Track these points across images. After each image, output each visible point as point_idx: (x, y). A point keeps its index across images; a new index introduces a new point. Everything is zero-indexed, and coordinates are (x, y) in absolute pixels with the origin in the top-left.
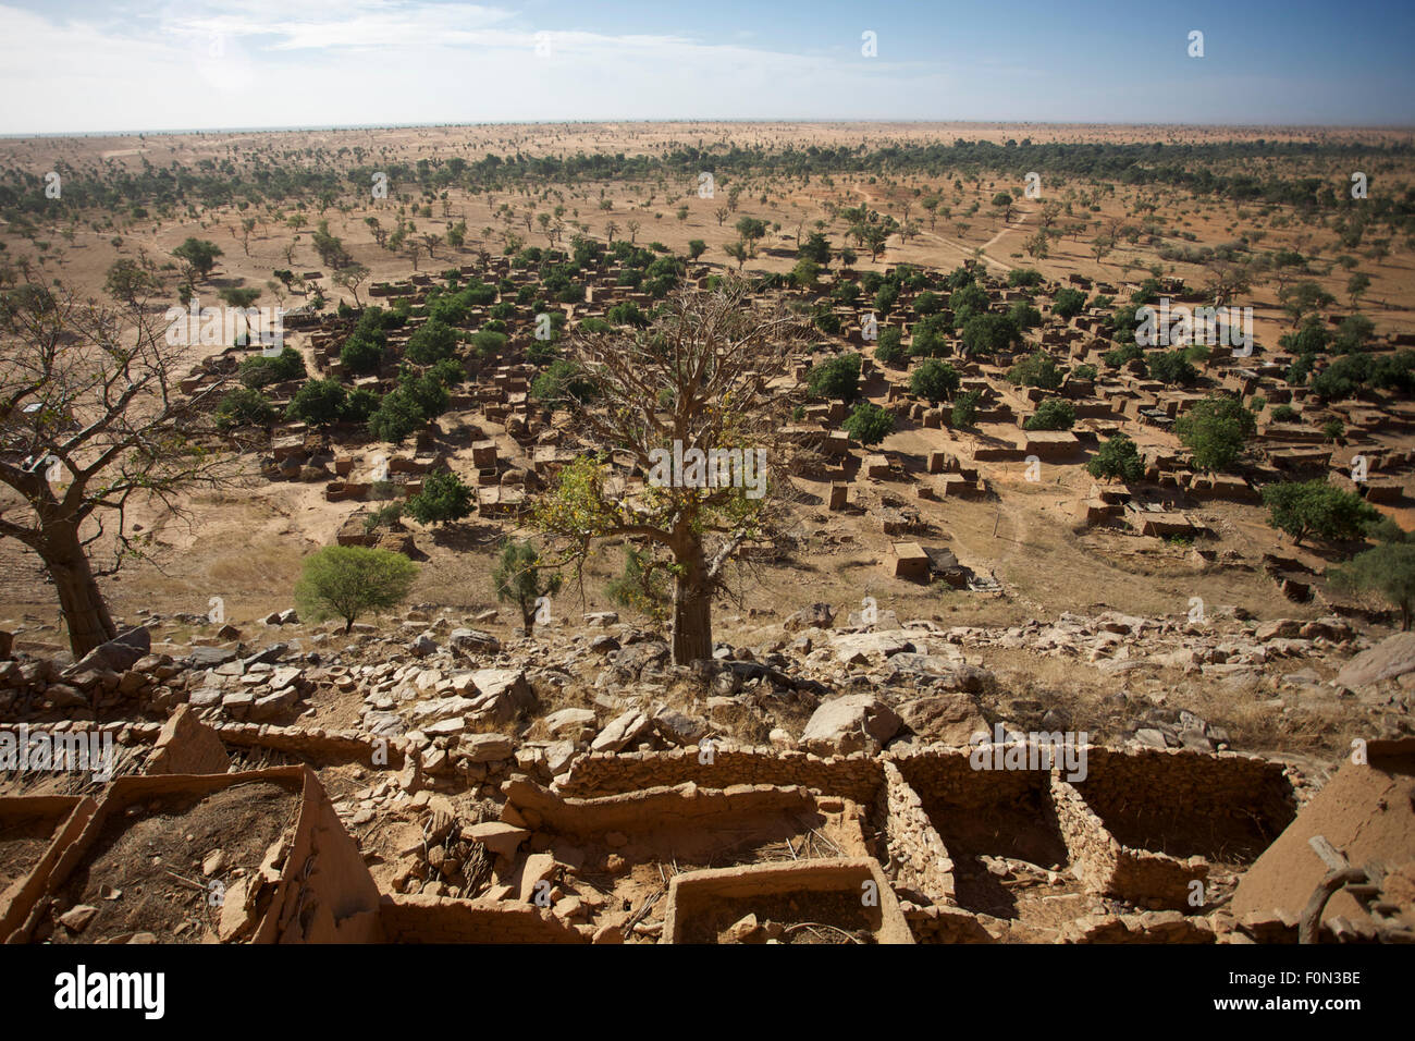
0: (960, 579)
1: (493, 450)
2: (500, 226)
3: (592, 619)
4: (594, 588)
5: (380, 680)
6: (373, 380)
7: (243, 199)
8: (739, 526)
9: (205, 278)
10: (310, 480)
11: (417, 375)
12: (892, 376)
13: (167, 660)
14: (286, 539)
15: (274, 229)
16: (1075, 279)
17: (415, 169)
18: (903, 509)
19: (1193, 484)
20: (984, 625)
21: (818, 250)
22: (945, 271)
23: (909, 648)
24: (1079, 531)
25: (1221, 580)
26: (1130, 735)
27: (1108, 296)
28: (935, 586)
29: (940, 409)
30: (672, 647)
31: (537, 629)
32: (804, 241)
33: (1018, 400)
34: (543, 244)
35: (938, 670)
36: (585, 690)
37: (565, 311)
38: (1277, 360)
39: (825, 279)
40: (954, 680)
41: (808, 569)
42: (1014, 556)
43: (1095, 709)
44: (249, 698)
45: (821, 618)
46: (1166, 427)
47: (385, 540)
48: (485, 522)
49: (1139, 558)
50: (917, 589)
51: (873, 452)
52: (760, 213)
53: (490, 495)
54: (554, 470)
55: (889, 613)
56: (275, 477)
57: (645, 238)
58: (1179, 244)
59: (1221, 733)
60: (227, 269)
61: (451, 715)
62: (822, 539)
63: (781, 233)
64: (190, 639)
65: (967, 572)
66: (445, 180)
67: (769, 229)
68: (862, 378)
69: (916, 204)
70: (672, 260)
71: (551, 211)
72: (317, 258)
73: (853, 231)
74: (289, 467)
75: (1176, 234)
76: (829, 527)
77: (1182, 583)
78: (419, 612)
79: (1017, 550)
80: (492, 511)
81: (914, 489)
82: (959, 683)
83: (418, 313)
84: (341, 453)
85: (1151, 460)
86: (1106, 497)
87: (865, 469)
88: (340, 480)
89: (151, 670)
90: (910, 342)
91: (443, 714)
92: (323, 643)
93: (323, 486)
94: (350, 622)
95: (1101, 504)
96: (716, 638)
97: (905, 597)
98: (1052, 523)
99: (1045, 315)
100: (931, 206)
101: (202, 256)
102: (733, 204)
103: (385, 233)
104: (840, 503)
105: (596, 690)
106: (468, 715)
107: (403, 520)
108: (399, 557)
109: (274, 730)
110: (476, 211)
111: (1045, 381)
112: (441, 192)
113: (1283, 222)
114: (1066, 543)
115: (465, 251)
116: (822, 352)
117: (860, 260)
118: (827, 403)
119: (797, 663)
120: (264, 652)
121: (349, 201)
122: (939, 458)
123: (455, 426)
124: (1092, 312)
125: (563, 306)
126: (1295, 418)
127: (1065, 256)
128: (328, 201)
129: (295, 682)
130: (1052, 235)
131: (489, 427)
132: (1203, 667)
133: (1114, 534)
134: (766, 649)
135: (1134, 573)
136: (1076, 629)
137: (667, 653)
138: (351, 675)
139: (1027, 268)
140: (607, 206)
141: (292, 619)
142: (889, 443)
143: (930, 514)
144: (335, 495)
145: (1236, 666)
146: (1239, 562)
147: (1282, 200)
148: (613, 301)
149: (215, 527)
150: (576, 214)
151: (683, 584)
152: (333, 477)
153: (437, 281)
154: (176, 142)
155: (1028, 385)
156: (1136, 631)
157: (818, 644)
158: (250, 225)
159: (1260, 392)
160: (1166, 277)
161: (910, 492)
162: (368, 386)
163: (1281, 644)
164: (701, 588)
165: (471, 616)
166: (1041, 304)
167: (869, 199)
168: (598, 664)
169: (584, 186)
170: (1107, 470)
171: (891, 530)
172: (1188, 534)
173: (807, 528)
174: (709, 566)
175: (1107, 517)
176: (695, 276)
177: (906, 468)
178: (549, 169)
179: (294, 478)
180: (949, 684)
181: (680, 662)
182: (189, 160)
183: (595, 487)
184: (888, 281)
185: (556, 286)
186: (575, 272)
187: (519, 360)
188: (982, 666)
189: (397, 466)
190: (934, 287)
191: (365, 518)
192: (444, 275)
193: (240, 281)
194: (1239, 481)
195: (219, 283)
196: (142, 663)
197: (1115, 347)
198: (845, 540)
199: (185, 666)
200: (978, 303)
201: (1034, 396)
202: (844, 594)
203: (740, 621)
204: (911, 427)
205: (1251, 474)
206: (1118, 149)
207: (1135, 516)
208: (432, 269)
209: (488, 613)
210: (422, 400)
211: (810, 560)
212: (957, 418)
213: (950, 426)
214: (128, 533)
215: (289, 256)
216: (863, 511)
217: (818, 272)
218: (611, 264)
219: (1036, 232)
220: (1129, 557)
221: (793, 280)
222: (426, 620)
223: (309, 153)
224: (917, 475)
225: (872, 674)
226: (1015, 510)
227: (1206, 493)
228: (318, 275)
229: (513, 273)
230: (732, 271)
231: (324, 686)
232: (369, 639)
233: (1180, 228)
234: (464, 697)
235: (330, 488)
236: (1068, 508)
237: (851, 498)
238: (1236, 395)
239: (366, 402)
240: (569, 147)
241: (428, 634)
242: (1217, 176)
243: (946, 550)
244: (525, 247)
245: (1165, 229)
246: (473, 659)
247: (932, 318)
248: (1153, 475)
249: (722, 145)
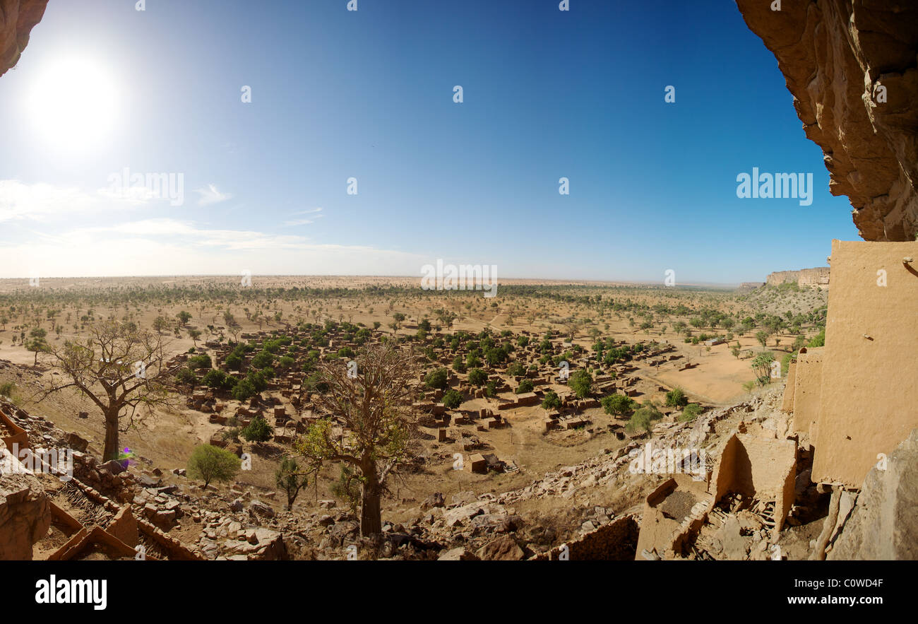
0: (500, 468)
1: (284, 410)
2: (296, 314)
3: (322, 504)
4: (324, 486)
5: (212, 521)
6: (237, 372)
7: (203, 299)
8: (394, 455)
9: (184, 325)
10: (205, 412)
11: (254, 372)
12: (460, 376)
13: (131, 476)
14: (190, 435)
15: (211, 310)
16: (524, 332)
17: (265, 291)
18: (471, 438)
19: (579, 404)
20: (514, 490)
21: (426, 326)
22: (477, 333)
23: (481, 512)
24: (544, 434)
25: (597, 440)
26: (580, 528)
27: (536, 338)
28: (490, 474)
29: (482, 389)
30: (360, 524)
31: (295, 506)
32: (420, 322)
33: (511, 382)
34: (313, 322)
35: (496, 522)
36: (312, 551)
37: (320, 350)
38: (593, 354)
39: (429, 337)
40: (503, 526)
41: (432, 473)
42: (521, 450)
43: (565, 521)
44: (155, 508)
45: (438, 501)
46: (565, 384)
47: (230, 446)
48: (276, 445)
49: (568, 440)
50: (482, 477)
51: (456, 412)
52: (402, 311)
53: (280, 432)
54: (310, 422)
55: (471, 492)
56: (191, 407)
57: (355, 321)
58: (555, 318)
59: (610, 511)
60: (191, 323)
61: (241, 552)
62: (436, 457)
63: (411, 319)
64: (142, 469)
65: (503, 463)
66: (276, 296)
67: (406, 317)
68: (448, 378)
69: (463, 307)
70: (366, 330)
71: (317, 309)
72: (224, 322)
73: (440, 318)
74: (196, 404)
75: (553, 315)
76: (439, 451)
77: (585, 446)
78: (238, 486)
79: (522, 448)
80: (280, 439)
81: (475, 427)
82: (506, 527)
83: (259, 347)
84: (219, 402)
85: (563, 398)
86: (552, 417)
87: (453, 420)
88: (216, 414)
89: (125, 479)
90: (466, 362)
91: (239, 551)
92: (193, 491)
93: (209, 415)
94: (207, 483)
95: (550, 420)
96: (384, 518)
97: (477, 482)
98: (533, 433)
99: (516, 347)
100: (469, 308)
101: (185, 317)
102: (391, 308)
103: (250, 314)
104: (443, 438)
105: (318, 551)
106: (250, 554)
107: (239, 437)
108: (234, 456)
109: (160, 532)
110: (287, 309)
111: (521, 373)
112: (274, 300)
113: (583, 309)
114: (540, 440)
115: (280, 323)
116: (431, 368)
117: (443, 329)
118: (434, 390)
119: (427, 530)
120: (168, 487)
121: (239, 302)
122: (484, 411)
123: (268, 397)
124: (532, 344)
125: (319, 348)
126: (603, 373)
127: (519, 324)
128: (231, 301)
129: (175, 508)
130: (513, 317)
131: (283, 399)
132: (599, 481)
133: (557, 432)
134: (411, 524)
135: (568, 447)
136: (552, 480)
137: (358, 528)
138: (200, 514)
139: (507, 330)
140: (340, 308)
141: (184, 474)
142: (462, 407)
143: (484, 438)
144: (214, 420)
145: (610, 476)
146: (601, 431)
147: (581, 302)
148: (341, 347)
149: (164, 423)
150: (327, 311)
151: (366, 488)
152: (214, 412)
153: (268, 335)
154: (185, 279)
155: (515, 375)
156: (574, 473)
157: (437, 517)
158: (204, 308)
159: (591, 366)
160: (553, 329)
161: (473, 429)
162: (235, 375)
163: (620, 460)
164: (376, 490)
165: (262, 493)
166: (513, 342)
167: (444, 306)
168: (322, 533)
169: (331, 300)
170: (549, 405)
171: (467, 448)
172: (582, 425)
173: (429, 452)
174: (380, 478)
175: (553, 426)
176: (376, 337)
177: (470, 418)
178: (317, 293)
179: (198, 409)
180: (501, 529)
181: (364, 535)
182: (188, 285)
183: (326, 435)
184: (455, 338)
185: (317, 339)
186: (326, 334)
187: (299, 370)
188: (515, 514)
189: (241, 412)
190: (473, 339)
191: (223, 433)
192: (271, 332)
193: (196, 328)
194: (593, 400)
195: (189, 328)
196: (123, 474)
197: (542, 356)
198: (448, 456)
199: (137, 481)
200: (491, 344)
201: (518, 379)
202: (449, 485)
203: (398, 506)
204: (471, 398)
205: (596, 396)
206: (530, 287)
207: (563, 422)
208: (267, 330)
209: (271, 493)
210: (256, 384)
211: (434, 469)
212: (490, 393)
213: (487, 396)
214: (135, 417)
215: (214, 320)
216: (454, 441)
217: (426, 335)
218: (341, 331)
219: (508, 316)
220: (565, 440)
221: (417, 338)
222: (241, 491)
223: (228, 284)
224: (475, 421)
225: (464, 532)
226: (518, 430)
227: (585, 407)
228: (223, 328)
229: (299, 333)
230: (391, 335)
231: (187, 515)
232: (214, 495)
233: (554, 312)
234: (250, 543)
235: (212, 417)
236: (538, 425)
237: (448, 435)
238: (584, 368)
239: (232, 382)
240: (326, 285)
241: (240, 499)
242: (561, 295)
243: (492, 455)
244: (305, 323)
245: (549, 313)
246: (259, 518)
247: (474, 351)
248: (565, 403)
249: (387, 285)
